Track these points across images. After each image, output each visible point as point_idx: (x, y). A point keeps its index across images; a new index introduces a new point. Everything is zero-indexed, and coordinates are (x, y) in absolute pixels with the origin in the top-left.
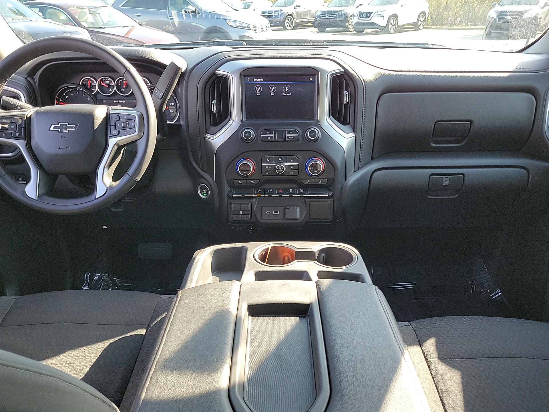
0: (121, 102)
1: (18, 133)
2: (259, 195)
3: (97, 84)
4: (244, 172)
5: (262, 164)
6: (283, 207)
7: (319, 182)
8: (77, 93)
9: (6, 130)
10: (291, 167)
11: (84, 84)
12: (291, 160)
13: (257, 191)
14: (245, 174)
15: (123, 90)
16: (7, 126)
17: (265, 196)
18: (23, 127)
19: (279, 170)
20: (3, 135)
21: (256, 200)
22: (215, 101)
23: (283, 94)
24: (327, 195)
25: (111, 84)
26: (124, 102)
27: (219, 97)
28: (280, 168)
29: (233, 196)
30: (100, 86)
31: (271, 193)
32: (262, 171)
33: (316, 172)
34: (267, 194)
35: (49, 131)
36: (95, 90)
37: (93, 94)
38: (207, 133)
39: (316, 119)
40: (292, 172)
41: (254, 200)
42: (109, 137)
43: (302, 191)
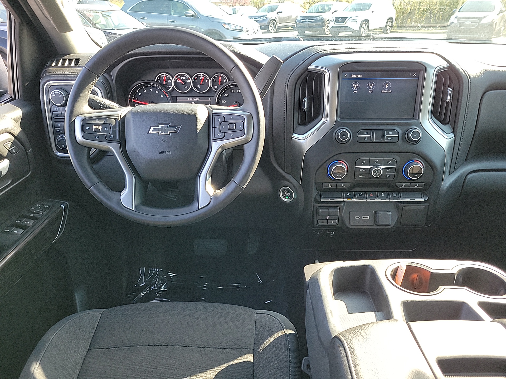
0: (195, 99)
1: (112, 136)
2: (349, 200)
3: (173, 81)
4: (337, 176)
5: (356, 167)
6: (373, 212)
7: (416, 186)
8: (151, 90)
9: (100, 132)
10: (388, 170)
11: (159, 81)
12: (388, 162)
13: (346, 195)
14: (339, 177)
15: (199, 87)
16: (100, 128)
17: (356, 200)
18: (117, 128)
19: (375, 174)
20: (96, 137)
21: (344, 204)
22: (306, 99)
23: (383, 91)
24: (423, 200)
25: (187, 81)
26: (199, 99)
27: (310, 94)
28: (377, 172)
29: (322, 200)
30: (176, 82)
31: (361, 197)
32: (356, 174)
33: (416, 176)
34: (357, 198)
35: (148, 133)
36: (170, 87)
37: (168, 90)
38: (293, 133)
39: (418, 118)
40: (388, 176)
41: (342, 204)
42: (212, 140)
43: (395, 195)
